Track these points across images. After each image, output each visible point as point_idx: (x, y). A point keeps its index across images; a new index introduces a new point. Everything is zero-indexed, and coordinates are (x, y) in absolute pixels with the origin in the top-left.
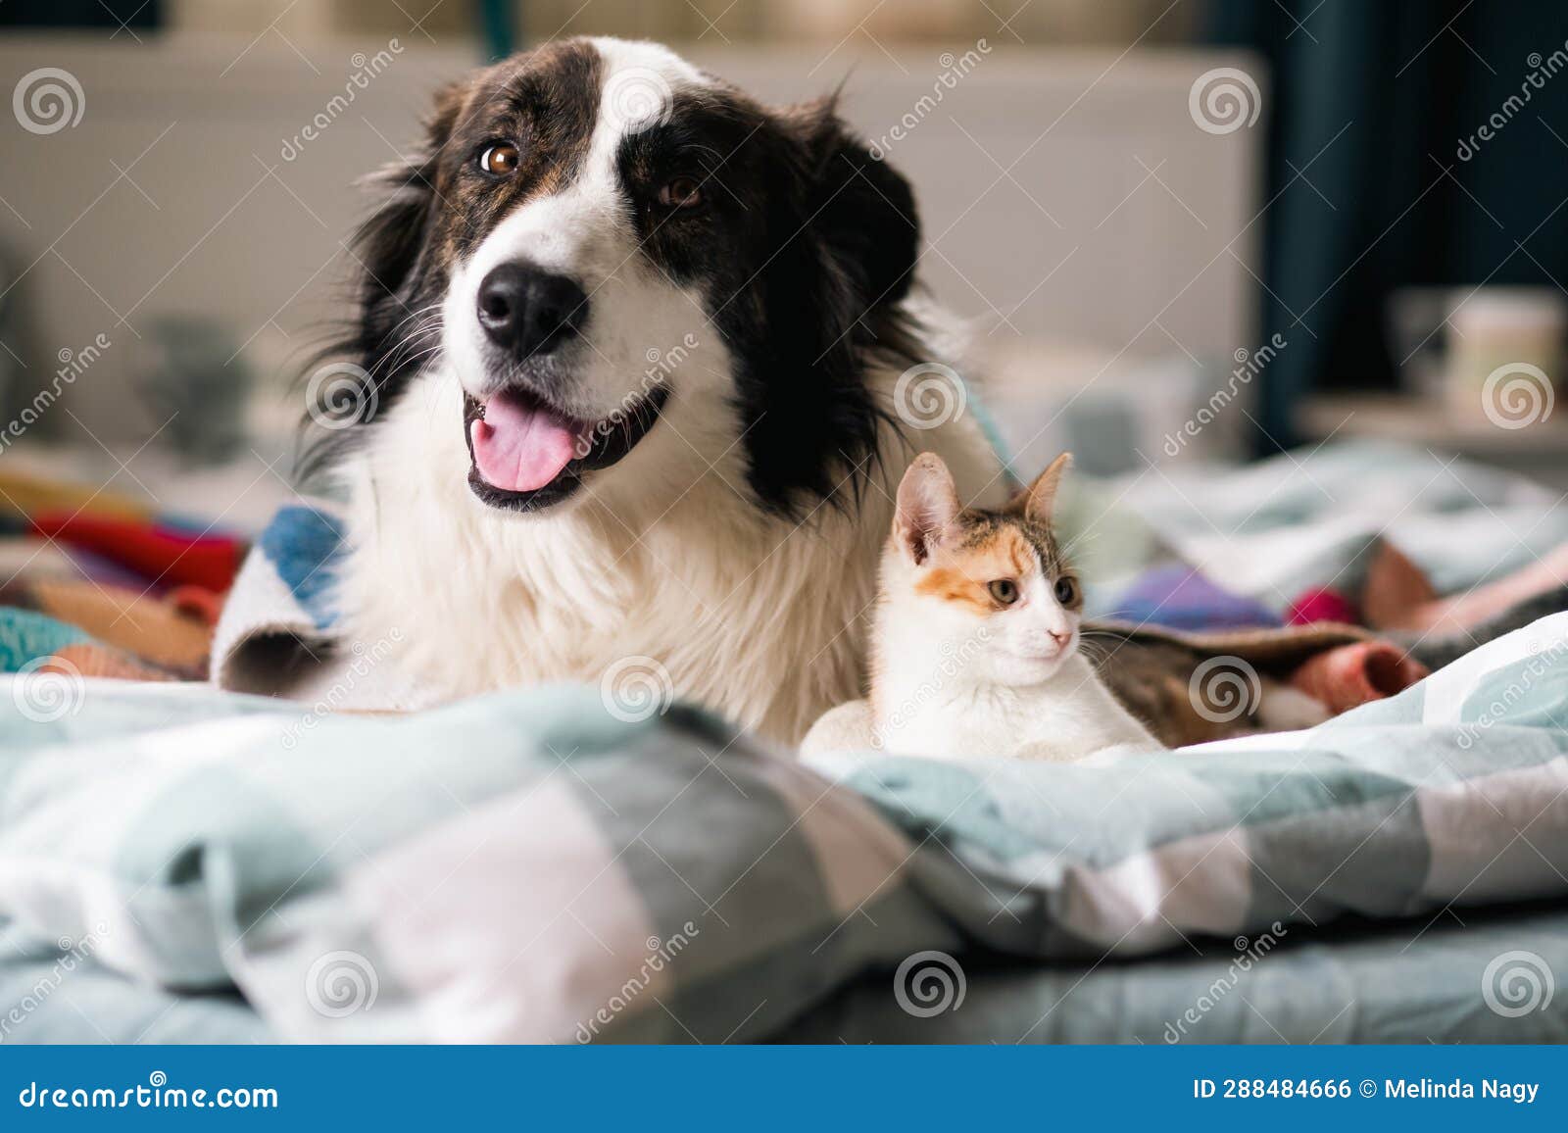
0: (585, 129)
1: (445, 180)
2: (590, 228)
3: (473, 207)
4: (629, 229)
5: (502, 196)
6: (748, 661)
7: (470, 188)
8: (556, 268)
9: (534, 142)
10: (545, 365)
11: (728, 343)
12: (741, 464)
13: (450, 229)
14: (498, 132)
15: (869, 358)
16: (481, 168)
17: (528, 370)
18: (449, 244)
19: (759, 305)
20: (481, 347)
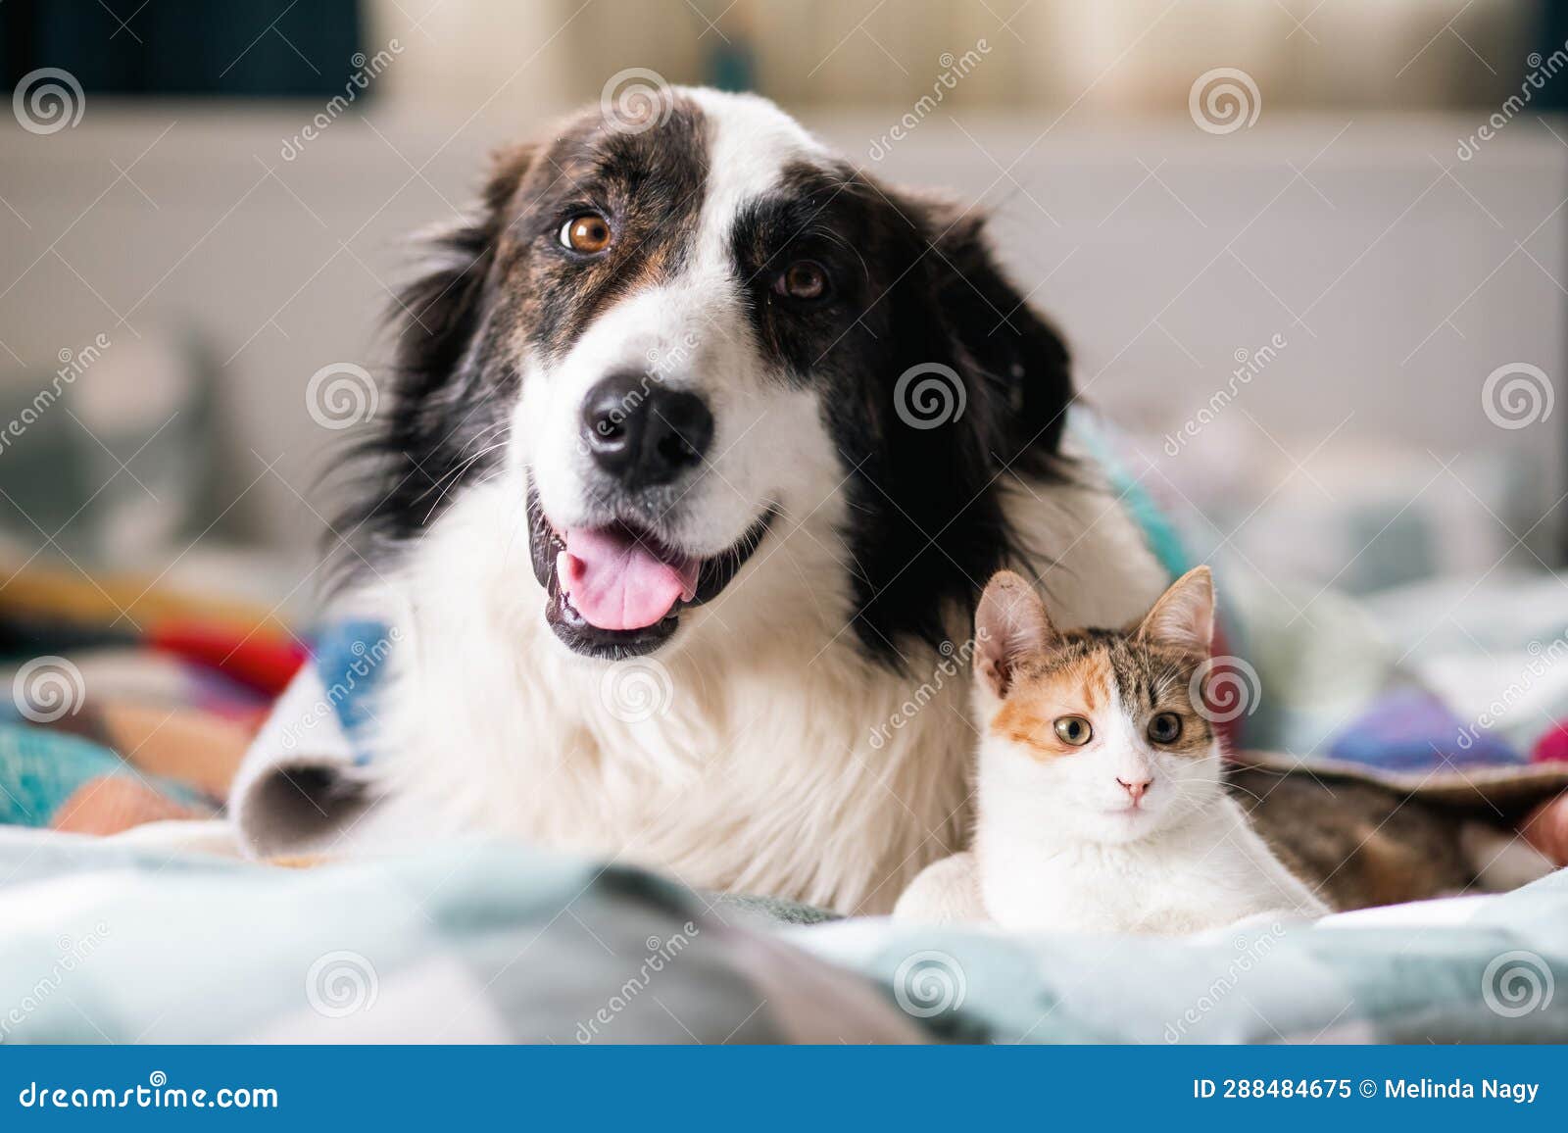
0: (692, 203)
1: (510, 248)
2: (708, 329)
3: (553, 292)
4: (745, 328)
5: (593, 279)
6: (844, 832)
7: (547, 269)
8: (680, 382)
9: (631, 217)
10: (663, 496)
11: (842, 459)
12: (845, 604)
13: (519, 314)
14: (586, 199)
15: (1007, 483)
16: (561, 244)
17: (642, 504)
18: (520, 332)
19: (874, 417)
20: (584, 473)
